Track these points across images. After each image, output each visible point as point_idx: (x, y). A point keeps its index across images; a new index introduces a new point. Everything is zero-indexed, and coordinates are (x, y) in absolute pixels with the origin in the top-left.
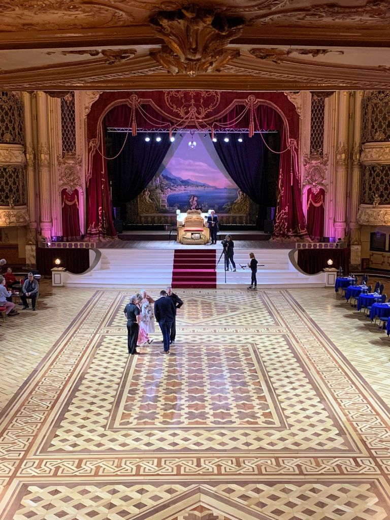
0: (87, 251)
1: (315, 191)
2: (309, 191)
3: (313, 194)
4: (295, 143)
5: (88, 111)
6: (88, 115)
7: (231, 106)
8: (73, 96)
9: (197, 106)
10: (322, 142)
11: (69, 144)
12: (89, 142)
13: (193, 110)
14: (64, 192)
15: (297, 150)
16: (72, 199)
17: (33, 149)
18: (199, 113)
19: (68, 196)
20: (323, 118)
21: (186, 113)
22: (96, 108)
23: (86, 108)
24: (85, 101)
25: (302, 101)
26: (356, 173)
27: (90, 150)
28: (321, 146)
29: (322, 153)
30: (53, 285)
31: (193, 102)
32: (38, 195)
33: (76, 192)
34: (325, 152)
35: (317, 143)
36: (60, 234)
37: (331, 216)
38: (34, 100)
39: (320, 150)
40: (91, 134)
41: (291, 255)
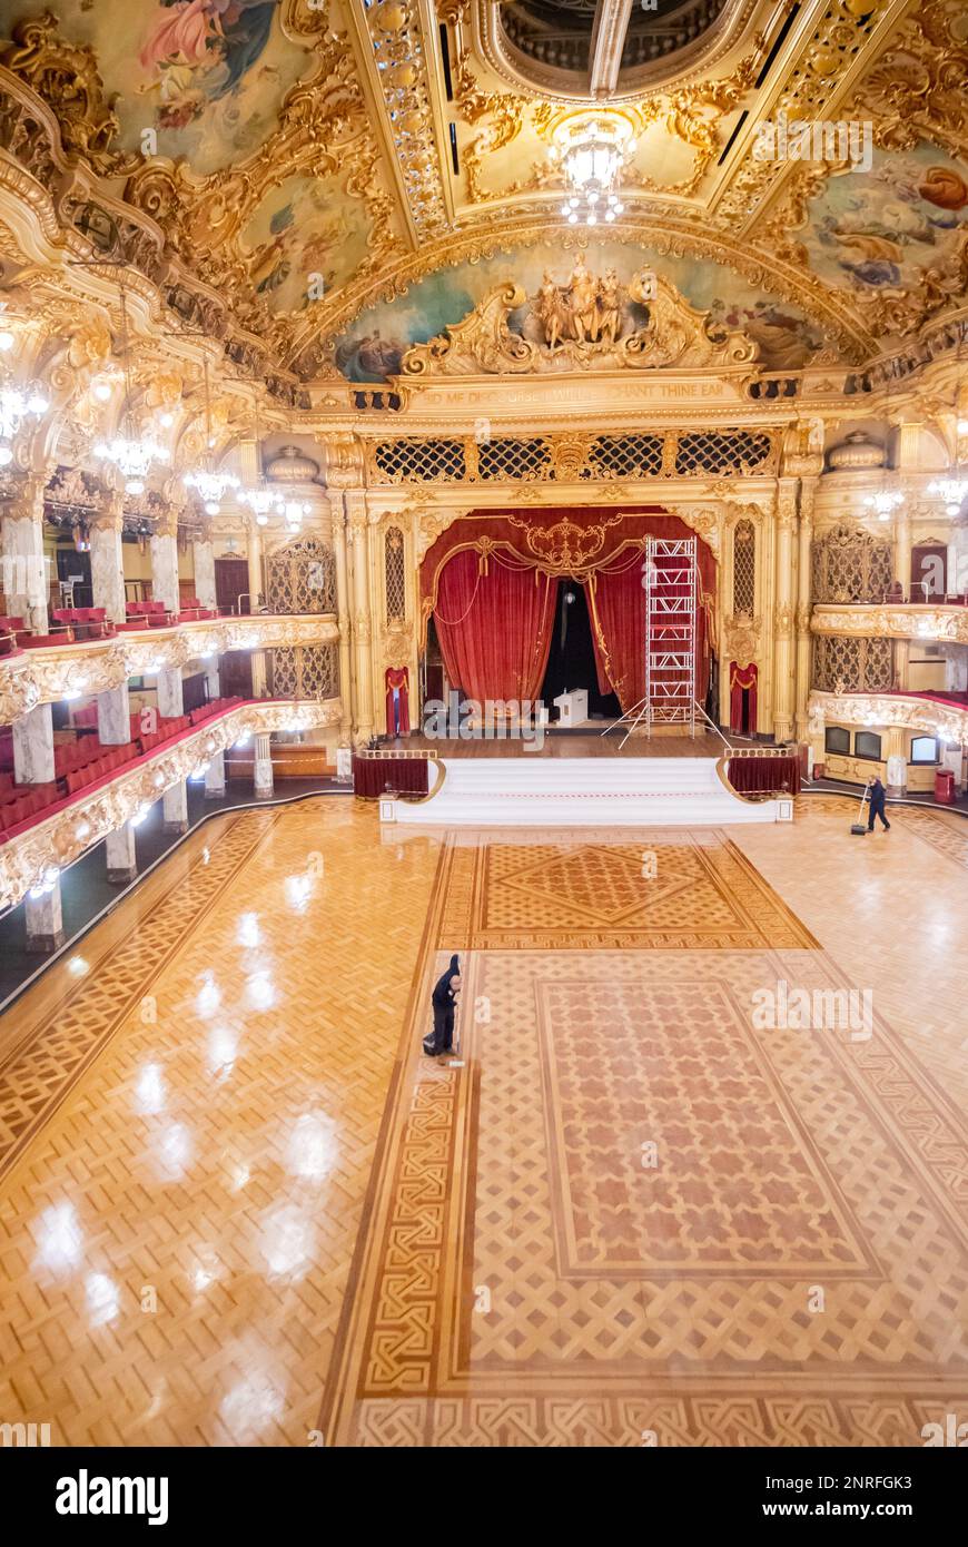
0: (424, 763)
1: (744, 666)
2: (734, 666)
3: (740, 670)
4: (711, 599)
5: (421, 560)
6: (421, 565)
7: (618, 551)
8: (402, 540)
9: (573, 549)
10: (752, 599)
11: (395, 605)
12: (422, 601)
13: (566, 554)
14: (389, 672)
15: (713, 608)
16: (399, 681)
17: (349, 616)
18: (575, 560)
19: (395, 676)
20: (752, 566)
21: (558, 559)
22: (432, 554)
23: (419, 556)
24: (417, 545)
25: (721, 540)
26: (804, 645)
27: (423, 612)
28: (750, 602)
29: (751, 615)
30: (382, 819)
31: (566, 544)
32: (353, 680)
33: (405, 669)
34: (756, 613)
35: (744, 598)
36: (383, 731)
37: (768, 703)
38: (349, 550)
39: (749, 609)
40: (425, 591)
41: (719, 767)
